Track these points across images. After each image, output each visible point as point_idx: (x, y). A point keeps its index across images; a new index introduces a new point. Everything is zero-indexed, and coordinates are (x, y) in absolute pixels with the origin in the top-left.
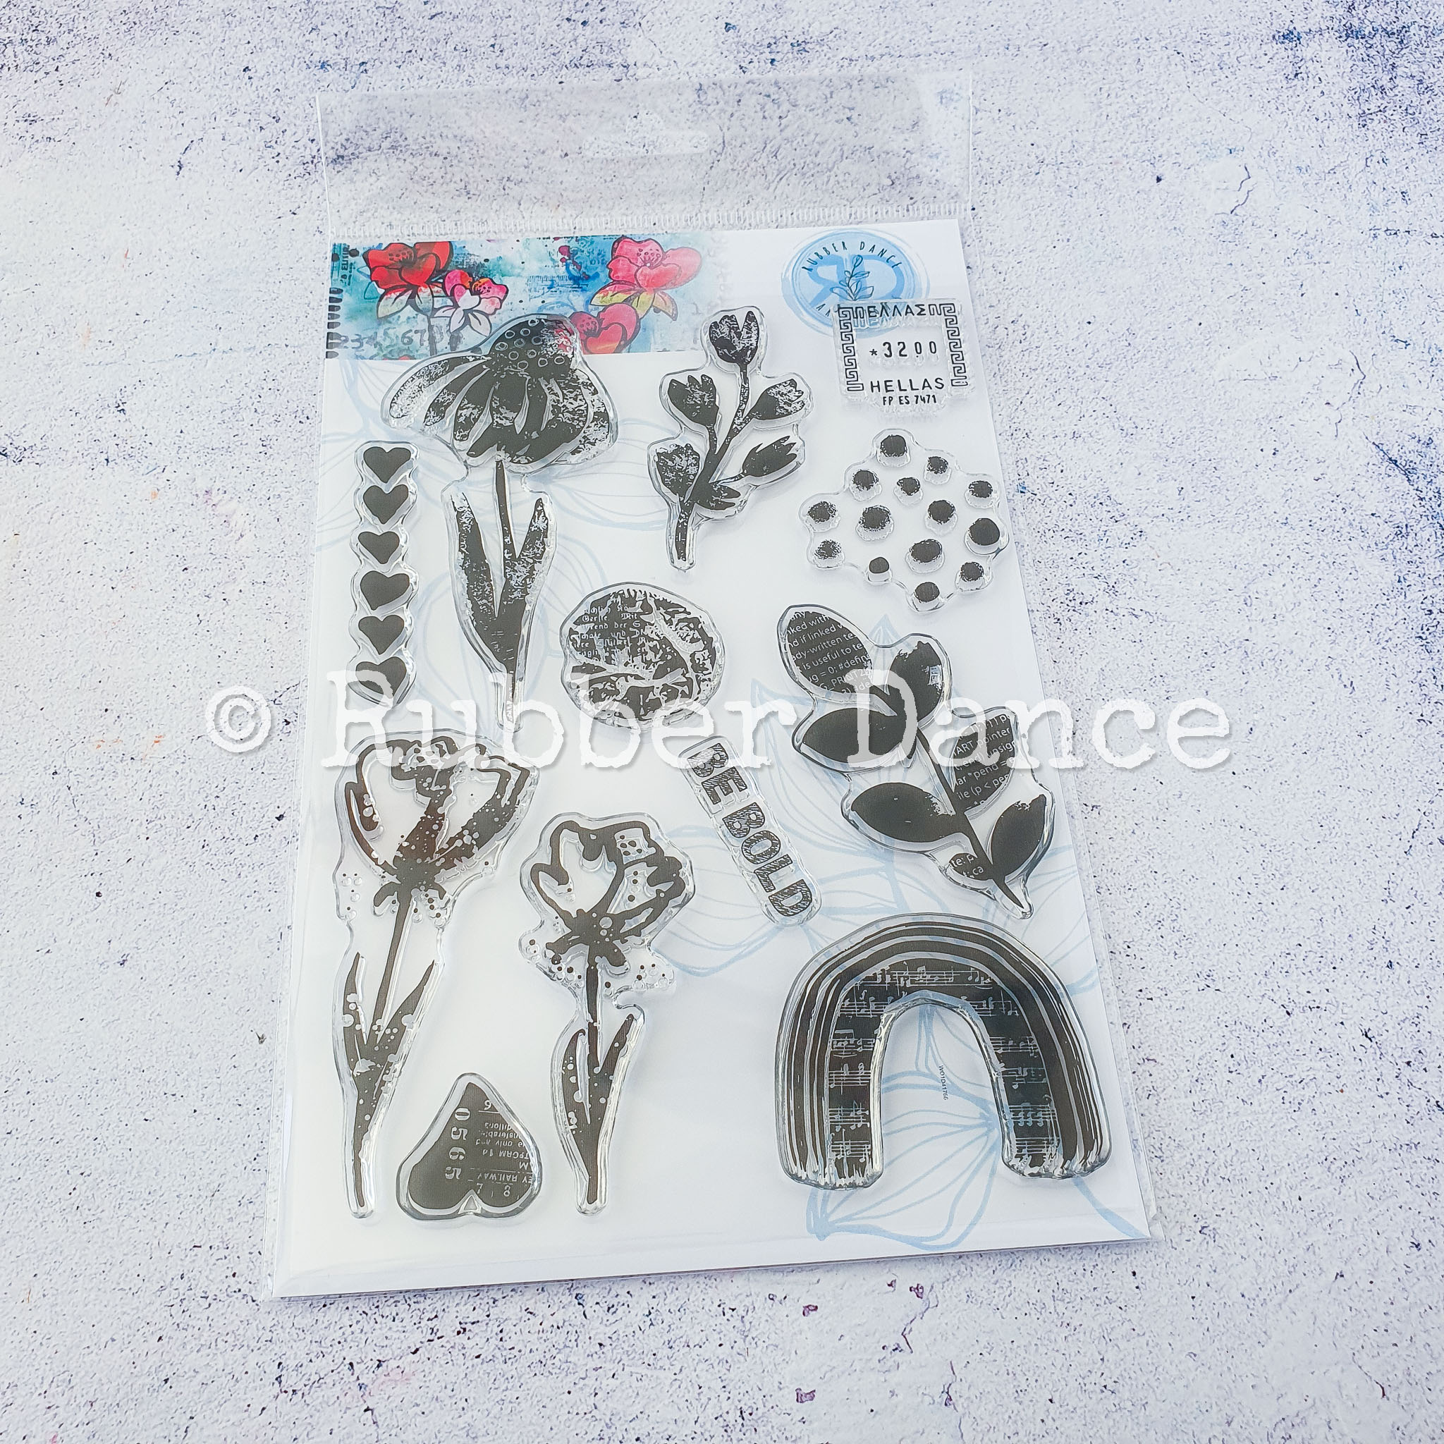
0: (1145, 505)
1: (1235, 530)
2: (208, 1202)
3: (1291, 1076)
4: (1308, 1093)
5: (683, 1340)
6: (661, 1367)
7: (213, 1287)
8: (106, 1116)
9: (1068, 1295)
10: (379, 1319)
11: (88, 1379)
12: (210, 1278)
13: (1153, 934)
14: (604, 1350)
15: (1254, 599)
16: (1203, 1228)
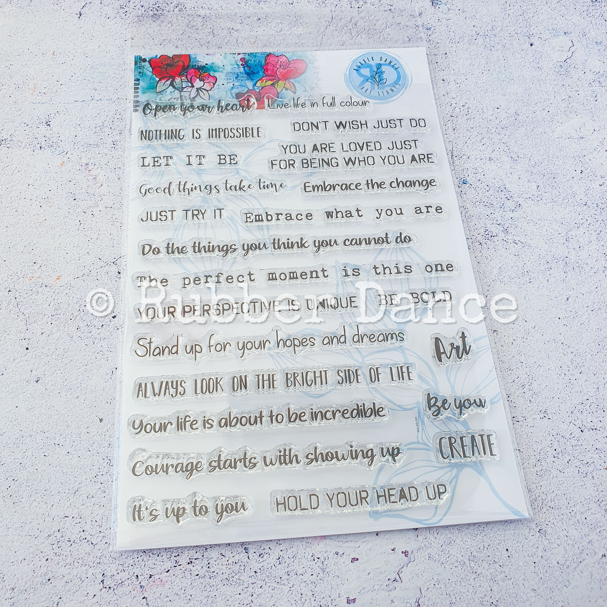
0: (522, 193)
1: (563, 206)
2: (72, 496)
3: (582, 461)
4: (591, 469)
5: (294, 571)
6: (284, 584)
7: (73, 536)
8: (26, 453)
9: (476, 558)
10: (151, 555)
11: (12, 577)
12: (72, 532)
13: (520, 391)
14: (257, 575)
15: (570, 239)
16: (540, 530)
